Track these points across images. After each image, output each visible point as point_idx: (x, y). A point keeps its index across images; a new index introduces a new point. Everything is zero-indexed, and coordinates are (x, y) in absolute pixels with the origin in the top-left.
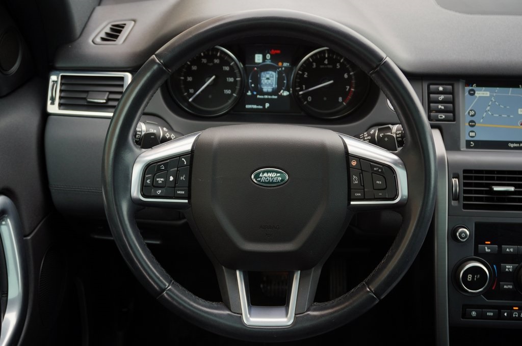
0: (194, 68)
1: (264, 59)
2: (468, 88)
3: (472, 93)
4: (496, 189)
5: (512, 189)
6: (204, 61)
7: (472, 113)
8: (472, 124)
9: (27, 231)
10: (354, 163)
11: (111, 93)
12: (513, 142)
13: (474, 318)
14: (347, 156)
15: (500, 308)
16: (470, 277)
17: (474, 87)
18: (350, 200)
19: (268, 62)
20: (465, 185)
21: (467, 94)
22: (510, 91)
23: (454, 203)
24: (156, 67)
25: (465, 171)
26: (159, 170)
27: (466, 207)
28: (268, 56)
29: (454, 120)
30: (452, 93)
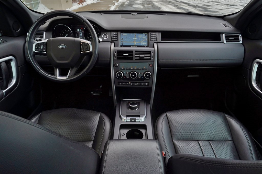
0: (63, 32)
1: (80, 30)
2: (121, 34)
3: (123, 35)
4: (124, 54)
5: (128, 54)
6: (66, 31)
7: (122, 39)
8: (122, 42)
9: (19, 66)
10: (81, 44)
11: (41, 36)
12: (132, 46)
13: (120, 85)
14: (80, 42)
15: (126, 82)
16: (118, 75)
17: (123, 33)
18: (81, 52)
19: (81, 31)
20: (117, 54)
21: (121, 35)
22: (131, 34)
23: (115, 58)
24: (37, 22)
25: (118, 51)
26: (39, 45)
27: (117, 59)
28: (80, 29)
29: (117, 40)
30: (117, 34)
